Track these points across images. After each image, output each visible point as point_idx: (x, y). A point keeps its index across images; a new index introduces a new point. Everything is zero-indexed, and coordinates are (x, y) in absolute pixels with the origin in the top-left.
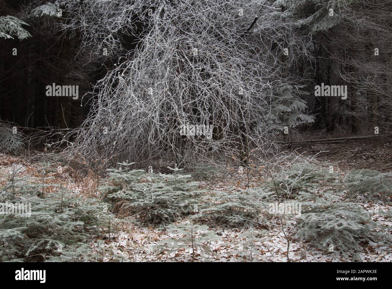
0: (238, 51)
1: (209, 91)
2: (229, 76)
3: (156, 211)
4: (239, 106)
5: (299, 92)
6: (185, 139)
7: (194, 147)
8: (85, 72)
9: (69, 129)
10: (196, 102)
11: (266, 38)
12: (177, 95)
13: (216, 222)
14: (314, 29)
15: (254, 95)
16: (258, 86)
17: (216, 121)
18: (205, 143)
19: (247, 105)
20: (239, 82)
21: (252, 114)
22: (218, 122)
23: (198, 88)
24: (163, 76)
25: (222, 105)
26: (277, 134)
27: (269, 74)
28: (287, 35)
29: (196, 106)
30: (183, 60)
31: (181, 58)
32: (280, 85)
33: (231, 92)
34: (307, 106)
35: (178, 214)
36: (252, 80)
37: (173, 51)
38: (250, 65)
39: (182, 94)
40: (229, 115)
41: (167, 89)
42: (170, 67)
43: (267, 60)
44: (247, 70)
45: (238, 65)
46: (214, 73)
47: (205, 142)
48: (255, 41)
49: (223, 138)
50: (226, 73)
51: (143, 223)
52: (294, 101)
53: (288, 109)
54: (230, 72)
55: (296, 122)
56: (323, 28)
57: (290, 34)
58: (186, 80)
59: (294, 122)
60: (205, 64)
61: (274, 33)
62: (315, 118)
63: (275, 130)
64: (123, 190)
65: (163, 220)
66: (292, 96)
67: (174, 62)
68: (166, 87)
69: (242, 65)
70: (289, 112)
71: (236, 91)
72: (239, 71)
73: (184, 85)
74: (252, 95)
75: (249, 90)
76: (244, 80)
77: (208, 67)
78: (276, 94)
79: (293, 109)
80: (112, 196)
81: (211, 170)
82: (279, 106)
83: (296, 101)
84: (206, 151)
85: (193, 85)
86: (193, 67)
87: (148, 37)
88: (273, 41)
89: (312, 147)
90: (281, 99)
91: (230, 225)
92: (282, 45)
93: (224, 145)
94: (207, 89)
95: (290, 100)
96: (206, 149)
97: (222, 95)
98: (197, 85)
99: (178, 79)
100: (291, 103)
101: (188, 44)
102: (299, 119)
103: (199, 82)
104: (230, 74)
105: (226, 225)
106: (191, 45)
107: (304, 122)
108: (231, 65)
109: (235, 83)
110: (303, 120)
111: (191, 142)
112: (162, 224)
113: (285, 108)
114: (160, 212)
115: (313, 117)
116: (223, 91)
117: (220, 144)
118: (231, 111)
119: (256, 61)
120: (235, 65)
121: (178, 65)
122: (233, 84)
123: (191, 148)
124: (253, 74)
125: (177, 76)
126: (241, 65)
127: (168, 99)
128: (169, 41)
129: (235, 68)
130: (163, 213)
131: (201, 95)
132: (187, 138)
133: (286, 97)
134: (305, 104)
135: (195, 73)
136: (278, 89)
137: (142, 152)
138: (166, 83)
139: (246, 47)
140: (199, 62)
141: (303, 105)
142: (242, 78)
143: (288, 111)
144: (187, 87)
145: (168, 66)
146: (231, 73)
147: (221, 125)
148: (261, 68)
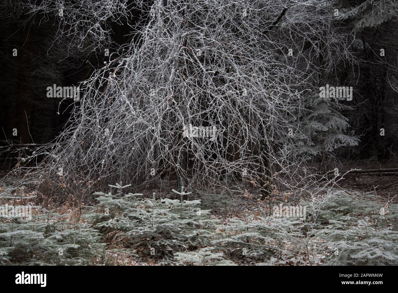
0: (261, 51)
1: (223, 101)
2: (248, 83)
3: (158, 242)
4: (260, 120)
5: (339, 106)
6: (192, 159)
7: (205, 169)
8: (58, 69)
9: (35, 144)
10: (207, 114)
11: (297, 35)
12: (183, 103)
13: (230, 257)
14: (359, 25)
15: (280, 107)
16: (284, 96)
17: (232, 137)
18: (218, 164)
19: (270, 118)
20: (260, 90)
21: (277, 132)
22: (234, 139)
23: (210, 96)
24: (166, 80)
25: (240, 118)
26: (308, 159)
27: (299, 82)
28: (324, 31)
29: (207, 118)
30: (192, 60)
31: (189, 58)
32: (313, 96)
33: (251, 102)
34: (349, 125)
35: (185, 246)
36: (277, 89)
37: (180, 49)
38: (276, 69)
39: (189, 103)
40: (248, 130)
41: (171, 96)
42: (175, 68)
43: (297, 63)
44: (271, 76)
45: (260, 69)
46: (231, 78)
47: (217, 162)
48: (283, 38)
49: (240, 158)
50: (245, 78)
51: (141, 258)
52: (332, 117)
53: (324, 128)
54: (250, 78)
55: (334, 144)
56: (370, 25)
57: (328, 31)
58: (195, 86)
59: (331, 145)
60: (219, 66)
61: (308, 29)
62: (359, 140)
63: (306, 154)
64: (115, 218)
65: (166, 253)
66: (329, 111)
67: (180, 62)
68: (170, 93)
69: (266, 68)
70: (325, 132)
71: (257, 101)
72: (261, 76)
73: (192, 92)
74: (277, 107)
75: (274, 100)
76: (268, 88)
77: (222, 70)
78: (310, 108)
79: (331, 127)
80: (102, 225)
81: (224, 201)
82: (311, 123)
83: (334, 118)
84: (219, 174)
85: (204, 92)
86: (204, 70)
87: (147, 29)
88: (306, 39)
89: (357, 179)
90: (315, 114)
91: (247, 261)
92: (316, 44)
93: (240, 167)
94: (221, 98)
95: (326, 116)
96: (218, 172)
97: (239, 106)
98: (209, 92)
99: (185, 84)
100: (328, 120)
101: (197, 40)
102: (337, 141)
103: (211, 88)
104: (250, 80)
105: (242, 261)
106: (202, 41)
107: (345, 145)
108: (251, 68)
109: (256, 91)
110: (343, 142)
111: (200, 162)
112: (165, 258)
113: (319, 126)
114: (163, 243)
115: (356, 139)
116: (241, 100)
117: (236, 166)
118: (250, 125)
119: (283, 64)
120: (257, 69)
121: (185, 67)
122: (254, 92)
123: (200, 170)
124: (280, 80)
125: (185, 81)
126: (264, 69)
127: (173, 108)
128: (175, 36)
129: (257, 72)
130: (166, 244)
131: (214, 105)
132: (195, 158)
133: (321, 112)
134: (346, 121)
135: (206, 78)
136: (311, 101)
137: (137, 174)
138: (171, 88)
139: (271, 46)
140: (212, 63)
141: (343, 122)
142: (265, 85)
143: (323, 130)
144: (197, 94)
145: (173, 67)
146: (252, 79)
147: (237, 143)
148: (289, 74)
